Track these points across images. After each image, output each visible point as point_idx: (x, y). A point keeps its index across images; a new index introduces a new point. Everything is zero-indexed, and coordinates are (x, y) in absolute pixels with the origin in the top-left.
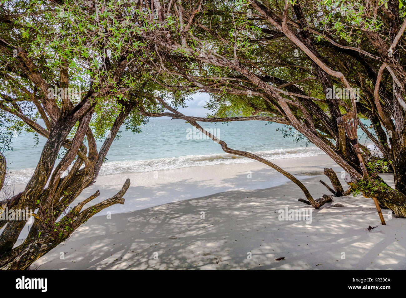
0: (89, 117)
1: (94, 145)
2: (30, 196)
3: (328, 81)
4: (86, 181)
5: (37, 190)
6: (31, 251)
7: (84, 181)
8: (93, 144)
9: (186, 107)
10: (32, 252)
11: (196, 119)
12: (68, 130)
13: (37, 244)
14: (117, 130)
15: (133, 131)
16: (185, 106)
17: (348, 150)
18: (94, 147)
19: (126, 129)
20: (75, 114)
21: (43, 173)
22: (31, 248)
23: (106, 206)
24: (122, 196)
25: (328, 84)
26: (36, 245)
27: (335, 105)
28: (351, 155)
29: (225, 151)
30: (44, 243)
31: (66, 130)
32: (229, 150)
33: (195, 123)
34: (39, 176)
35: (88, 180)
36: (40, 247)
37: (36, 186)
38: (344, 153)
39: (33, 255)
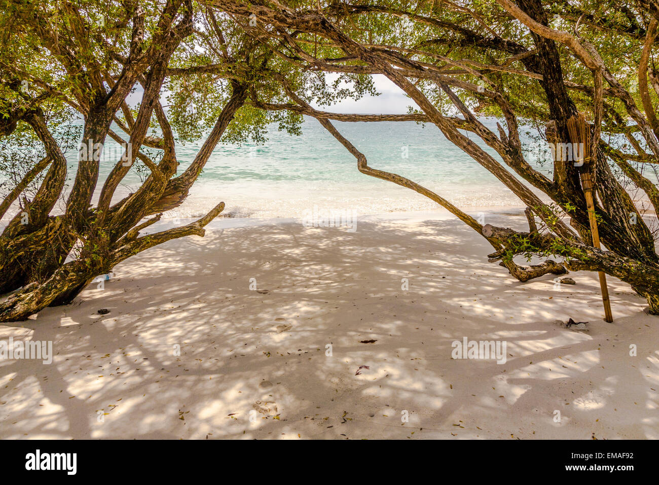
0: (148, 108)
1: (171, 150)
2: (72, 212)
3: (548, 49)
4: (150, 200)
5: (79, 204)
6: (58, 278)
7: (147, 198)
8: (170, 148)
9: (377, 94)
10: (58, 280)
11: (327, 116)
12: (104, 125)
13: (64, 271)
14: (222, 128)
15: (289, 131)
16: (376, 92)
17: (569, 184)
18: (170, 152)
19: (280, 128)
20: (108, 102)
21: (84, 183)
22: (57, 275)
23: (174, 236)
24: (204, 225)
25: (548, 54)
26: (62, 272)
27: (557, 97)
28: (574, 193)
29: (361, 171)
30: (73, 271)
31: (102, 125)
32: (366, 170)
33: (328, 121)
34: (80, 186)
35: (152, 198)
36: (67, 275)
37: (77, 198)
38: (562, 188)
39: (59, 283)
